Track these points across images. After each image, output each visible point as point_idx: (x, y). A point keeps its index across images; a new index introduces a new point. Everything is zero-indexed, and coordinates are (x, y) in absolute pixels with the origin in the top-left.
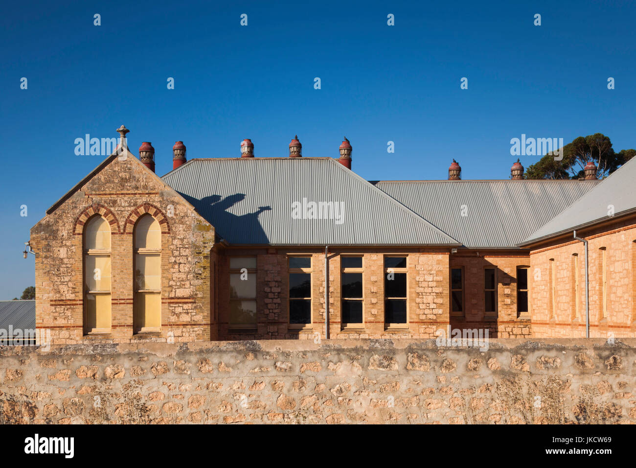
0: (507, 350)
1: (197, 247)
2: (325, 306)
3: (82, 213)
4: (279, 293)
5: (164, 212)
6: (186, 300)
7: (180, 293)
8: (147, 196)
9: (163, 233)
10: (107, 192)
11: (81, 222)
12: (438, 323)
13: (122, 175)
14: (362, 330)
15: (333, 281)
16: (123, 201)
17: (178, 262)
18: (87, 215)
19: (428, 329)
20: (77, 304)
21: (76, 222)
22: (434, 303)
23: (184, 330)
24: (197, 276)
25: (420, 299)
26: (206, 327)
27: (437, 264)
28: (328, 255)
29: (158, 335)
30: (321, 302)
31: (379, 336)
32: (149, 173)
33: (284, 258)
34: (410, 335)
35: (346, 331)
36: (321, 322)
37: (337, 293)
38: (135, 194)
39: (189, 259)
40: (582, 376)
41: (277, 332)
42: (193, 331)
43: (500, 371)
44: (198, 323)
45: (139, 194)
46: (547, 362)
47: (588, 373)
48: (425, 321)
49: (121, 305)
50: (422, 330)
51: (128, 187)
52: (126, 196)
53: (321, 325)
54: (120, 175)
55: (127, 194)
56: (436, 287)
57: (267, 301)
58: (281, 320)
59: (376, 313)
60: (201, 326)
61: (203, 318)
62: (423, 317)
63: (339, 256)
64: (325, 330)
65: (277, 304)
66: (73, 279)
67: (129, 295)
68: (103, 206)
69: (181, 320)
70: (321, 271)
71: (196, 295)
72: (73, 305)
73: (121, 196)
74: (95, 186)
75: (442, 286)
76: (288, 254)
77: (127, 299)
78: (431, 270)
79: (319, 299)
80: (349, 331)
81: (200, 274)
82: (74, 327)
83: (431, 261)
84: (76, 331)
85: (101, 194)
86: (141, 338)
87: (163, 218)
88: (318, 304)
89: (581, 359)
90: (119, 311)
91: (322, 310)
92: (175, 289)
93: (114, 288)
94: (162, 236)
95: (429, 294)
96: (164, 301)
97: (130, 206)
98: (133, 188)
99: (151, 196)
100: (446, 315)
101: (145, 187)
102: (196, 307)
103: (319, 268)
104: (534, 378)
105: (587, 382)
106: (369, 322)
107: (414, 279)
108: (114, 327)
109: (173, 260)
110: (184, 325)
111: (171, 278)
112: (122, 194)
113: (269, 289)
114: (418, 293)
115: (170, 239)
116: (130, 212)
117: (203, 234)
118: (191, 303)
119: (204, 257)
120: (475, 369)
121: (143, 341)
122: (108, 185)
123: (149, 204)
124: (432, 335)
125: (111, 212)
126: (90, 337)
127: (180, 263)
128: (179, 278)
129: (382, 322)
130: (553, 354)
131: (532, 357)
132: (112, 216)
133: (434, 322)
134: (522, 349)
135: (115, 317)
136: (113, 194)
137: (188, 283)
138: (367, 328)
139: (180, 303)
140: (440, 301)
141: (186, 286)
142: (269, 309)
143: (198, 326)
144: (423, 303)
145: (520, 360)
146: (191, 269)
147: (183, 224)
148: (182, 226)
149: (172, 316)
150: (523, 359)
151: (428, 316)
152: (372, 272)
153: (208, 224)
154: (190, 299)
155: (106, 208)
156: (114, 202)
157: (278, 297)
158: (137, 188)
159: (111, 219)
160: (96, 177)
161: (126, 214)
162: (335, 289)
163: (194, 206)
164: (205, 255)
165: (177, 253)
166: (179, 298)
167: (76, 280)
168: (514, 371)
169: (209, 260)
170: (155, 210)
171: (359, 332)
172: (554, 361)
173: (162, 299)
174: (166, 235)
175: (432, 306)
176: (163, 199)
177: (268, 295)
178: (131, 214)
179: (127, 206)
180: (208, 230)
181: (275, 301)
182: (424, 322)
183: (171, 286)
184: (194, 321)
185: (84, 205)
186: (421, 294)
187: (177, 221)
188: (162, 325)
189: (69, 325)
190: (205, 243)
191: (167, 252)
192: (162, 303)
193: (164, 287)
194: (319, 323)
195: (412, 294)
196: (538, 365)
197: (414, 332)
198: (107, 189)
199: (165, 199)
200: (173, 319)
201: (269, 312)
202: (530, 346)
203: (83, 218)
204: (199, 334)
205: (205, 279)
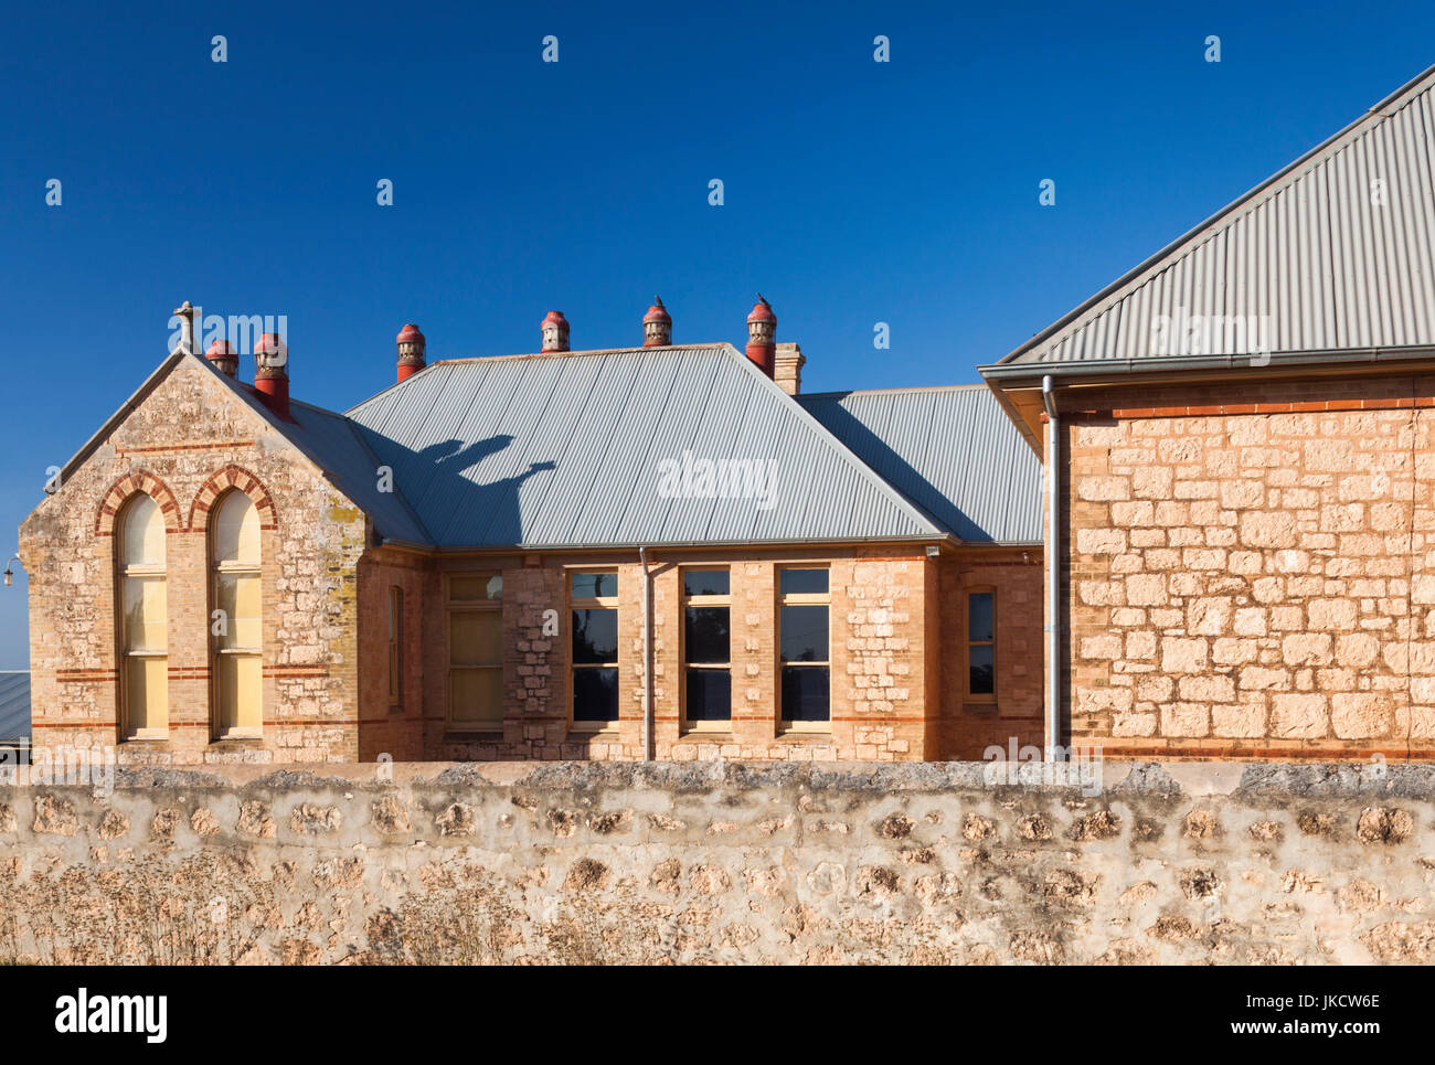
0: (231, 791)
1: (329, 556)
2: (645, 681)
3: (111, 490)
4: (547, 653)
5: (265, 482)
6: (311, 671)
7: (299, 654)
8: (232, 449)
9: (264, 527)
10: (157, 445)
11: (110, 508)
12: (897, 719)
13: (186, 407)
14: (727, 736)
15: (663, 626)
16: (187, 462)
17: (293, 589)
18: (119, 493)
19: (874, 735)
20: (105, 679)
21: (101, 508)
22: (888, 674)
23: (307, 733)
24: (332, 618)
25: (857, 666)
26: (350, 727)
27: (895, 584)
28: (651, 568)
29: (256, 743)
30: (638, 673)
31: (764, 750)
32: (235, 401)
33: (558, 574)
34: (833, 748)
35: (692, 739)
36: (638, 719)
37: (671, 652)
38: (210, 446)
39: (316, 582)
40: (386, 850)
41: (544, 739)
42: (324, 737)
43: (216, 836)
44: (334, 720)
45: (217, 446)
46: (313, 818)
47: (399, 844)
48: (868, 715)
49: (186, 680)
50: (861, 737)
51: (196, 433)
52: (193, 451)
53: (636, 724)
54: (181, 407)
55: (194, 447)
56: (893, 636)
57: (523, 670)
58: (553, 714)
59: (757, 698)
60: (340, 726)
61: (344, 710)
62: (864, 707)
63: (676, 570)
64: (645, 736)
65: (543, 679)
66: (97, 626)
67: (200, 659)
68: (149, 475)
69: (300, 711)
70: (637, 603)
71: (330, 658)
72: (98, 680)
73: (182, 451)
74: (135, 433)
75: (907, 635)
76: (567, 566)
77: (197, 669)
78: (882, 598)
79: (633, 667)
80: (700, 738)
81: (338, 615)
82: (99, 725)
83: (881, 577)
84: (103, 733)
85: (145, 450)
86: (223, 749)
87: (264, 495)
88: (629, 677)
89: (384, 811)
90: (183, 692)
91: (639, 691)
92: (289, 646)
93: (173, 645)
94: (262, 533)
95: (877, 654)
96: (268, 672)
97: (199, 472)
98: (204, 434)
99: (240, 448)
100: (916, 702)
101: (229, 431)
102: (329, 686)
103: (633, 596)
104: (286, 854)
105: (397, 863)
106: (741, 718)
107: (844, 618)
108: (173, 725)
109: (283, 584)
110: (306, 723)
111: (280, 623)
112: (185, 448)
113: (528, 644)
114: (852, 651)
115: (278, 541)
116: (200, 485)
117: (342, 529)
118: (320, 675)
119: (345, 577)
120: (166, 832)
121: (227, 757)
122: (158, 429)
123: (235, 467)
124: (883, 748)
125: (164, 486)
126: (130, 746)
127: (298, 592)
128: (296, 624)
129: (770, 718)
130: (325, 798)
131: (282, 807)
132: (167, 495)
133: (889, 719)
134: (262, 789)
135: (175, 706)
136: (168, 448)
137: (313, 633)
138: (737, 732)
139: (299, 676)
140: (902, 669)
141: (309, 641)
142: (528, 689)
143: (333, 726)
144: (863, 675)
145: (258, 813)
146: (319, 604)
147: (303, 508)
148: (300, 512)
149: (282, 703)
150: (263, 810)
151: (875, 704)
152: (750, 604)
153: (352, 506)
154: (317, 667)
155: (154, 478)
156: (171, 465)
157: (547, 663)
158: (213, 433)
159: (165, 502)
160: (135, 414)
161: (193, 489)
162: (666, 644)
163: (322, 468)
164: (348, 573)
165: (290, 571)
166: (296, 666)
167: (101, 629)
168: (245, 838)
169: (355, 584)
170: (248, 479)
171: (718, 740)
172: (327, 816)
173: (264, 668)
174: (268, 531)
175: (885, 681)
176: (263, 456)
177: (524, 658)
178: (201, 490)
179: (195, 473)
180: (352, 520)
181: (540, 670)
182: (865, 719)
183: (280, 641)
184: (326, 714)
185: (114, 474)
186: (858, 653)
187: (291, 501)
188: (265, 723)
189: (91, 722)
190: (345, 548)
191: (272, 567)
192: (264, 676)
193: (268, 642)
194: (632, 719)
195: (838, 653)
196: (295, 824)
197: (842, 742)
198: (156, 439)
199: (267, 454)
200: (286, 711)
201: (528, 696)
202: (280, 781)
203: (114, 502)
204: (335, 743)
205: (346, 624)
